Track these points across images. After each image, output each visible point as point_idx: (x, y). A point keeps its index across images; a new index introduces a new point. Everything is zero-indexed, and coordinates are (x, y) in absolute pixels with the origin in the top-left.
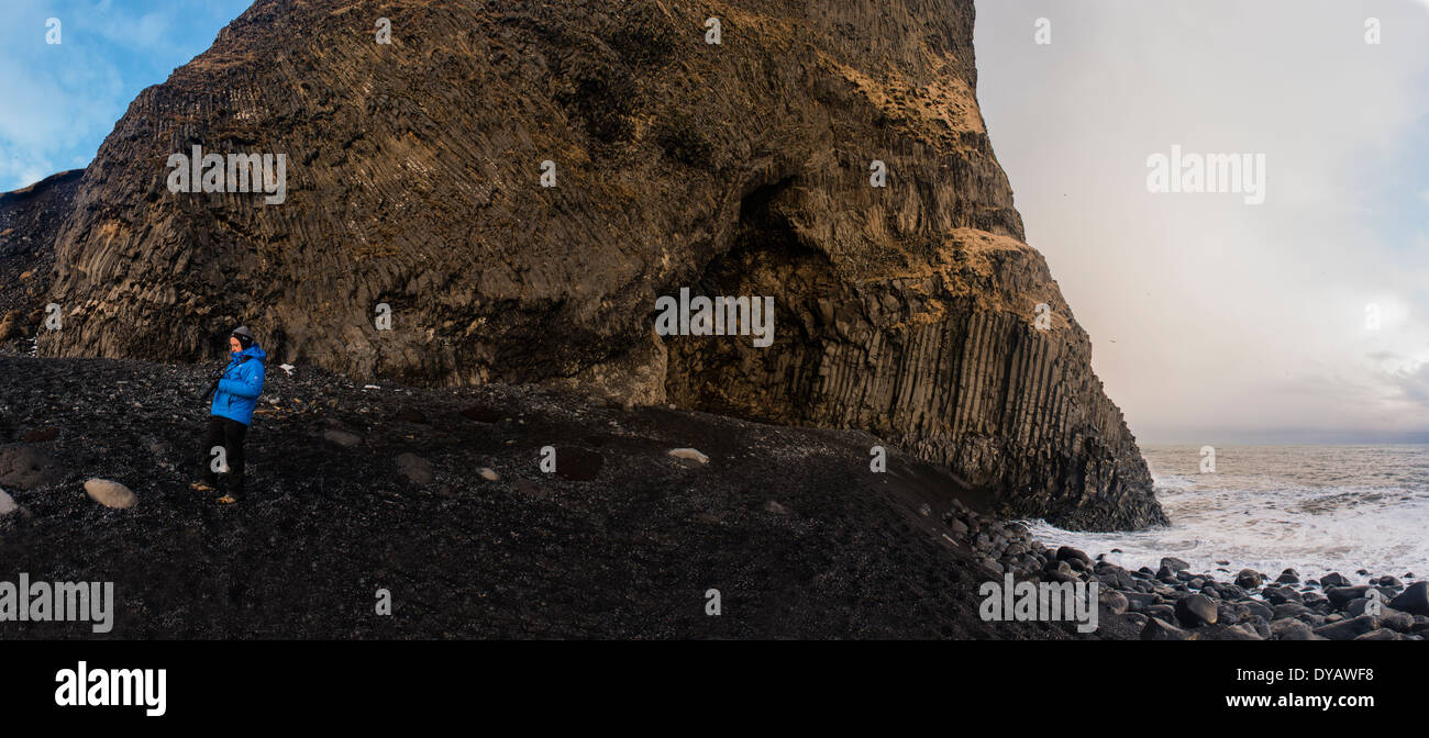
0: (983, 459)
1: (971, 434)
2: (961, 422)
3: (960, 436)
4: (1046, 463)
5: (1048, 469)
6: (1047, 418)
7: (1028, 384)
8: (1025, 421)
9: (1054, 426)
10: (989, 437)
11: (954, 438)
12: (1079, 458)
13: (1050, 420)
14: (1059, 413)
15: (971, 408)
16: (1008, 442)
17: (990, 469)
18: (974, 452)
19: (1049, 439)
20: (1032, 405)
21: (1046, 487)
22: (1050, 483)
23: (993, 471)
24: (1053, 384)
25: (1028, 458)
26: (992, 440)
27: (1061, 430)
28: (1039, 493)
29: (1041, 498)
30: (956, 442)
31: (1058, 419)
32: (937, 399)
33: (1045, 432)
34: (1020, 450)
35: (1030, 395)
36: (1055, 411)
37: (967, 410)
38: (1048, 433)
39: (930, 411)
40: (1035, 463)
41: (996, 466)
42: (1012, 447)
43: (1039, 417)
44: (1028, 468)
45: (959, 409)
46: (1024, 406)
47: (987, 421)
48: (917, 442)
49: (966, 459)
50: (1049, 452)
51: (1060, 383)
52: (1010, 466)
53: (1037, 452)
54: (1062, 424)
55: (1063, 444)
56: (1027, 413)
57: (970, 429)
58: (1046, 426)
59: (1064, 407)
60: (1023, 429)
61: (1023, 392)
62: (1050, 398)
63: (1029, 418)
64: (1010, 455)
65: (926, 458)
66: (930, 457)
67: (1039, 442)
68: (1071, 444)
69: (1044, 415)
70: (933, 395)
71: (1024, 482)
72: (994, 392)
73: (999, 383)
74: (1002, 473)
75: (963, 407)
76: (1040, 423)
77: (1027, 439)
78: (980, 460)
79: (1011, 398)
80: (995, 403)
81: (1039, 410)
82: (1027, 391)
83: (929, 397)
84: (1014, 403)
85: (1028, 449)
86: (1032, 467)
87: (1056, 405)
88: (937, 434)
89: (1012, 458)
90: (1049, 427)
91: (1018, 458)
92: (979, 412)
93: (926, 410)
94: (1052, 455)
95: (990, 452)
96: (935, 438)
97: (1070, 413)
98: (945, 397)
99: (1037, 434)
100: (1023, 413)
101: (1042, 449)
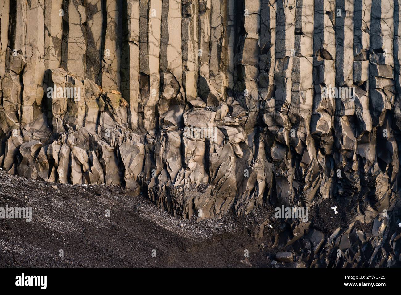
0: (214, 159)
1: (173, 104)
2: (145, 78)
3: (149, 113)
4: (362, 142)
5: (370, 156)
6: (349, 37)
8: (298, 53)
9: (368, 52)
10: (216, 104)
11: (135, 119)
13: (358, 40)
14: (376, 18)
15: (164, 42)
16: (263, 111)
17: (233, 177)
18: (189, 147)
19: (360, 85)
20: (307, 11)
21: (373, 199)
23: (241, 182)
25: (317, 139)
26: (224, 109)
27: (389, 59)
28: (360, 218)
29: (368, 228)
30: (141, 126)
31: (375, 34)
32: (76, 32)
33: (347, 70)
34: (296, 122)
37: (154, 49)
38: (355, 71)
39: (63, 64)
40: (336, 148)
42: (275, 120)
43: (329, 38)
44: (321, 160)
45: (134, 51)
46: (290, 17)
47: (205, 69)
48: (47, 143)
49: (174, 165)
52: (278, 164)
53: (336, 122)
54: (387, 44)
56: (298, 32)
57: (169, 93)
58: (348, 55)
59: (386, 2)
60: (296, 71)
63: (306, 43)
64: (272, 139)
65: (77, 177)
66: (85, 175)
69: (338, 29)
70: (65, 26)
71: (317, 195)
74: (261, 185)
75: (143, 42)
76: (332, 50)
77: (309, 96)
78: (206, 161)
79: (252, 3)
80: (217, 21)
81: (327, 21)
83: (57, 31)
84: (263, 15)
85: (314, 118)
86: (329, 158)
88: (92, 116)
89: (281, 144)
90: (357, 58)
91: (293, 143)
92: (184, 49)
93: (54, 64)
94: (373, 126)
95: (226, 137)
96: (90, 129)
98: (96, 26)
100: (290, 33)
101: (349, 112)
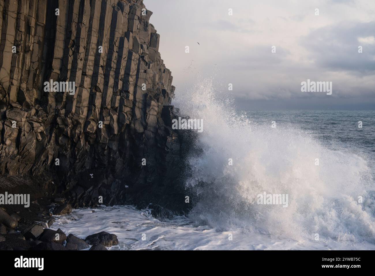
0: (23, 140)
4: (112, 140)
5: (115, 148)
6: (111, 81)
7: (84, 34)
8: (82, 86)
9: (121, 91)
10: (28, 107)
12: (156, 133)
13: (116, 84)
14: (127, 74)
16: (57, 114)
17: (33, 152)
18: (7, 131)
19: (114, 109)
20: (91, 63)
21: (113, 171)
22: (119, 166)
23: (38, 156)
24: (118, 35)
25: (87, 135)
26: (33, 111)
27: (131, 97)
28: (105, 181)
31: (126, 82)
33: (109, 99)
34: (76, 124)
35: (87, 49)
36: (122, 72)
38: (113, 101)
40: (97, 141)
41: (41, 148)
42: (64, 122)
43: (101, 80)
44: (88, 147)
46: (80, 64)
47: (24, 86)
50: (115, 126)
51: (127, 35)
52: (63, 147)
53: (98, 127)
54: (131, 89)
55: (133, 114)
56: (84, 74)
58: (110, 91)
59: (133, 67)
60: (80, 96)
61: (76, 45)
62: (115, 55)
63: (88, 81)
64: (61, 132)
67: (101, 113)
68: (145, 114)
69: (106, 76)
71: (83, 167)
72: (33, 43)
73: (40, 30)
74: (50, 158)
76: (101, 87)
77: (85, 110)
78: (18, 141)
79: (58, 53)
80: (35, 59)
81: (101, 71)
82: (83, 44)
84: (64, 60)
85: (87, 123)
86: (92, 146)
87: (124, 63)
89: (66, 136)
90: (115, 94)
91: (73, 136)
92: (12, 71)
94: (119, 131)
95: (32, 128)
97: (142, 74)
99: (98, 102)
100: (79, 73)
101: (106, 123)
